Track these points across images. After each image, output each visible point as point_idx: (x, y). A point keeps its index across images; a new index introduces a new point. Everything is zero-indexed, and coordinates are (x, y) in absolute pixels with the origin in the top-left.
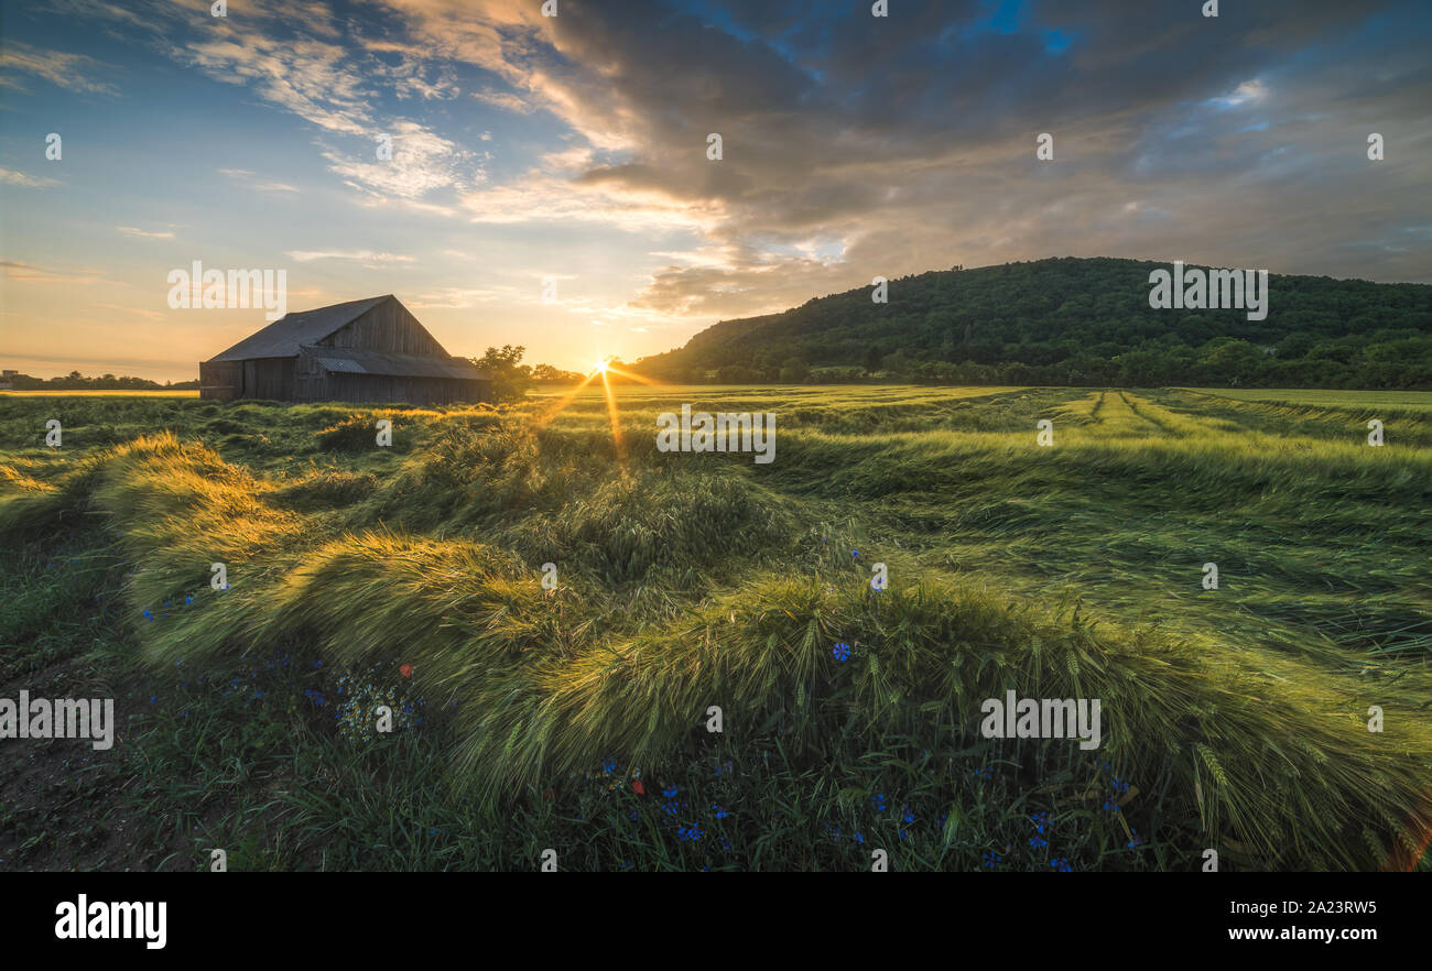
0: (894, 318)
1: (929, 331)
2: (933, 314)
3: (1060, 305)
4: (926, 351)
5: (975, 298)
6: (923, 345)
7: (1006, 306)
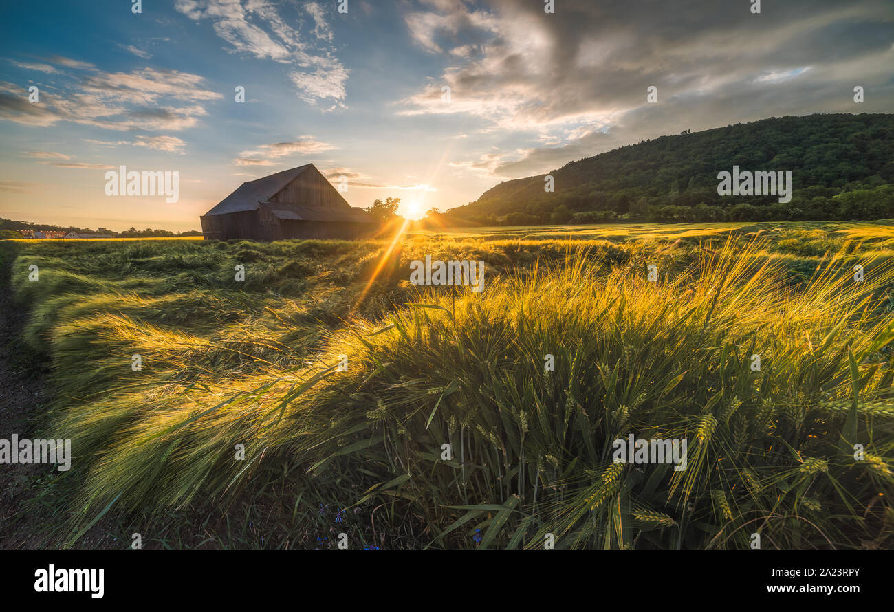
0: (632, 175)
1: (659, 183)
2: (663, 170)
3: (772, 158)
4: (656, 199)
5: (699, 156)
6: (654, 194)
7: (725, 160)
